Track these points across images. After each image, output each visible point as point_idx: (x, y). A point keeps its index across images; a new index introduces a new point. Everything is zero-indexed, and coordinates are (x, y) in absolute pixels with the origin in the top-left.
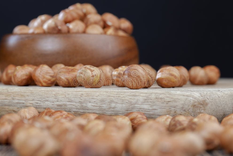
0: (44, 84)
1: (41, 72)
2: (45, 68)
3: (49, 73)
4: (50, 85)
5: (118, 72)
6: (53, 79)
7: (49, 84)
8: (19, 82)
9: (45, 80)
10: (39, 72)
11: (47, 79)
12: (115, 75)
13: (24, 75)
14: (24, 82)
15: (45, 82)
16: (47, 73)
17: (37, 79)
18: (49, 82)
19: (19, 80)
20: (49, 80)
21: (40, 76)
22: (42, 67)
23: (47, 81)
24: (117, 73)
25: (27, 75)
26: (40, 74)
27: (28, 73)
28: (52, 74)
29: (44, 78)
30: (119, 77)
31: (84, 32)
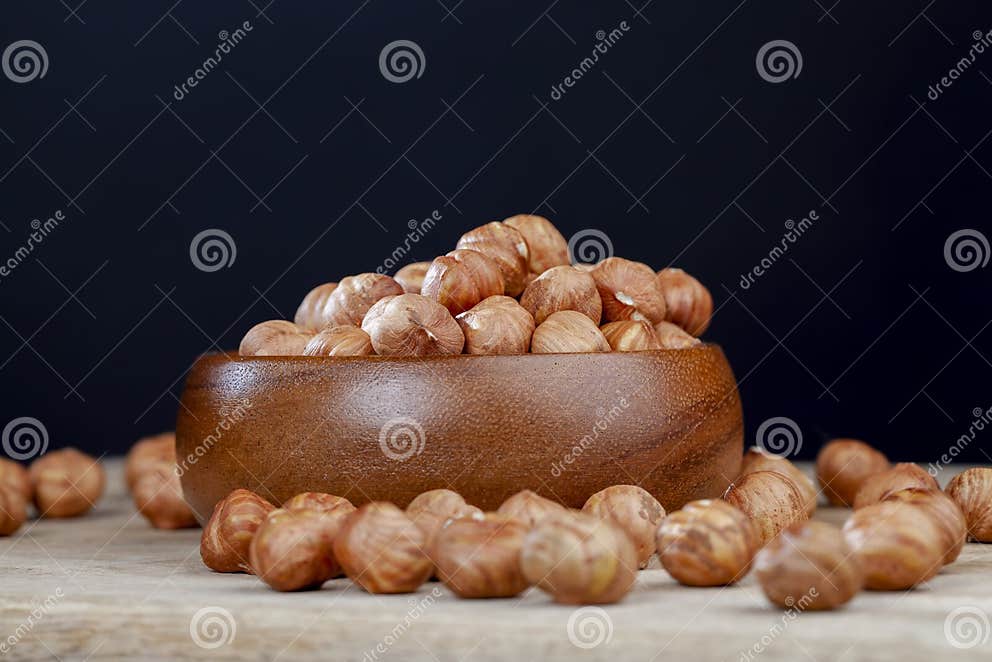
0: (385, 585)
1: (369, 535)
2: (387, 517)
3: (403, 539)
4: (409, 588)
5: (688, 527)
6: (419, 565)
7: (405, 582)
8: (281, 574)
9: (387, 567)
10: (364, 536)
11: (397, 564)
12: (672, 540)
13: (299, 546)
14: (303, 576)
15: (389, 577)
16: (397, 539)
17: (355, 564)
18: (406, 576)
19: (282, 568)
20: (406, 568)
21: (369, 552)
22: (374, 514)
23: (394, 570)
24: (682, 531)
25: (311, 548)
26: (365, 543)
27: (315, 538)
28: (416, 545)
29: (385, 559)
30: (693, 550)
31: (528, 348)
